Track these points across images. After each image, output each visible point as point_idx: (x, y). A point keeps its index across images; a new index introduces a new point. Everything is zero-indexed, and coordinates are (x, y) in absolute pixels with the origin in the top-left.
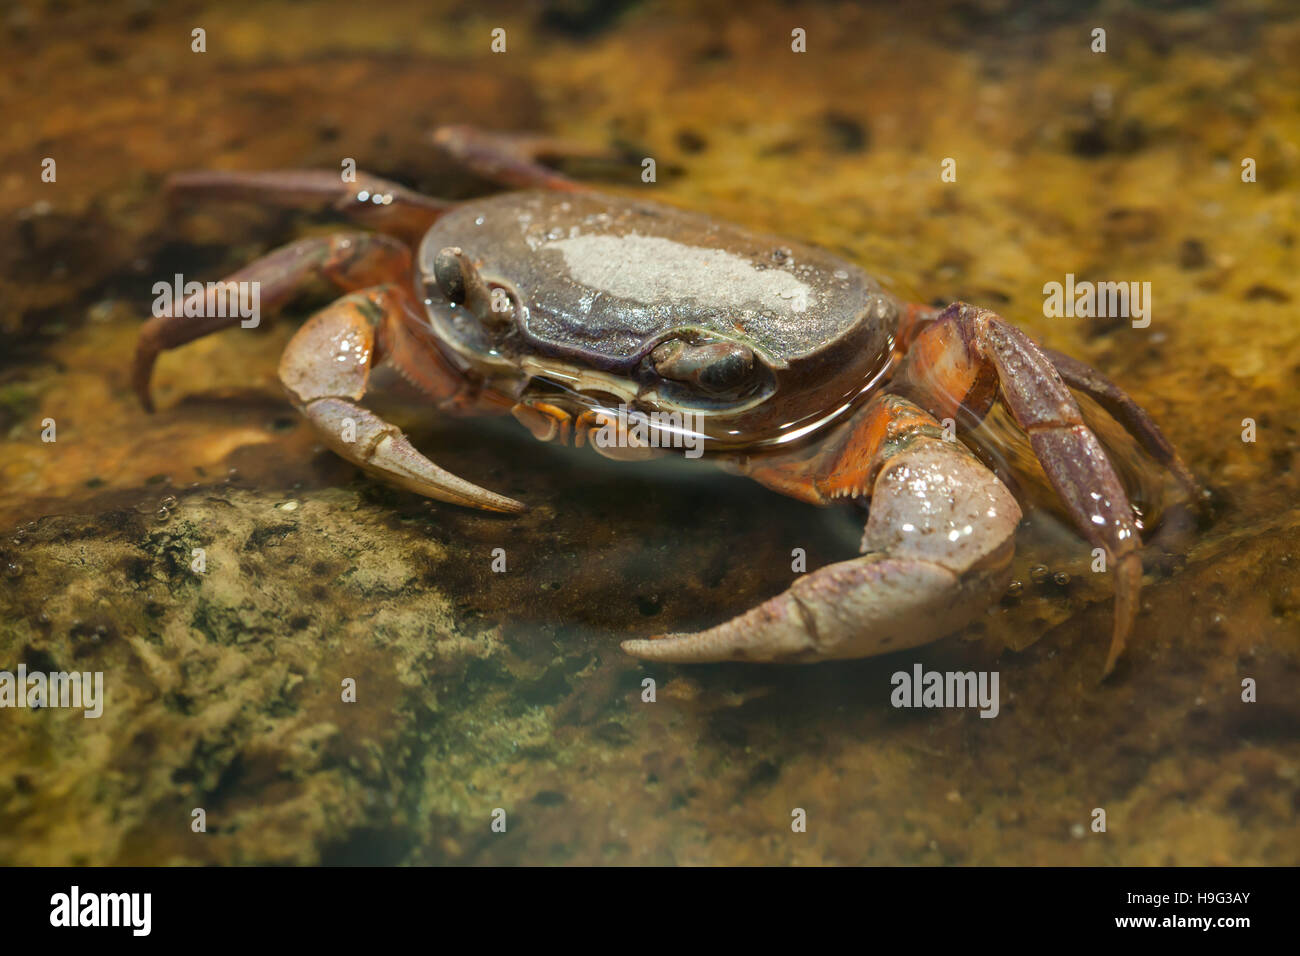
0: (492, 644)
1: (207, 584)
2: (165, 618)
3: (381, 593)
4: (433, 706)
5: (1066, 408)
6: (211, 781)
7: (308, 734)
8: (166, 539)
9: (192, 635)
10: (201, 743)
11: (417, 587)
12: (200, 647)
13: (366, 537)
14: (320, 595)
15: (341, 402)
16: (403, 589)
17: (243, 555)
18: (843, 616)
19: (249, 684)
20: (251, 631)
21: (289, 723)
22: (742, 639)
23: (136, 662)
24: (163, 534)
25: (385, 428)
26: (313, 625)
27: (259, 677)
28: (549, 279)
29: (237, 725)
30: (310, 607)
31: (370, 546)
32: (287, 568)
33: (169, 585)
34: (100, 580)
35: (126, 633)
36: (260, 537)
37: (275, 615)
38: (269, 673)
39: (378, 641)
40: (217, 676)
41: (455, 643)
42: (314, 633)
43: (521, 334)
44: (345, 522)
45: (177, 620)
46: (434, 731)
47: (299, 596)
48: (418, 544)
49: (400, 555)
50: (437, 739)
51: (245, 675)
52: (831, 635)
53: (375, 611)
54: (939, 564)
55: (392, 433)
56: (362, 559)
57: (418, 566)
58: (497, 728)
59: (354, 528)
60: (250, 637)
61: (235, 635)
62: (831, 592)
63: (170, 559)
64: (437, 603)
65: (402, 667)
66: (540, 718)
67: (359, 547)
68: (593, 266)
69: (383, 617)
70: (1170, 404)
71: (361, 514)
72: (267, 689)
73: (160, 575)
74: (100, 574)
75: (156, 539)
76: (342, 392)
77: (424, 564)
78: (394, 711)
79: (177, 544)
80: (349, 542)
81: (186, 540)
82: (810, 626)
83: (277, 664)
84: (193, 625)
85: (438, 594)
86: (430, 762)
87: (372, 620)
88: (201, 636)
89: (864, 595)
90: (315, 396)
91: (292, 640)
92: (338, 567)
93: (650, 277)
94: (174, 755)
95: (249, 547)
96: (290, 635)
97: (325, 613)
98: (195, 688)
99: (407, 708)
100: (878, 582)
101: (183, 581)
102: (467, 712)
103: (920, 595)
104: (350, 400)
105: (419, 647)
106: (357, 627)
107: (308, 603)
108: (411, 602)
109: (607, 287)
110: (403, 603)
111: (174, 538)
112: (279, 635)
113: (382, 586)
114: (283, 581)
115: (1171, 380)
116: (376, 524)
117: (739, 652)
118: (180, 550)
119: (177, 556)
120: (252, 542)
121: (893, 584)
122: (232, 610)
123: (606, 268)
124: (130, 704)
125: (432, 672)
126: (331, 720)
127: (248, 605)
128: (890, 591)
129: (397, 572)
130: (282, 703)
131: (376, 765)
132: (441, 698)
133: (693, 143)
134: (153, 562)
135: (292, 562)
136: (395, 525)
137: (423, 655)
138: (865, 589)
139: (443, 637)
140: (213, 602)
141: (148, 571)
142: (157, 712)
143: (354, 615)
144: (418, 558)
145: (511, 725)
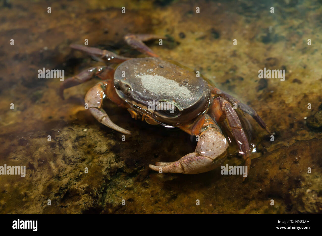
0: (122, 165)
1: (66, 150)
2: (57, 157)
3: (101, 153)
4: (109, 179)
5: (238, 125)
7: (82, 186)
8: (59, 138)
9: (62, 162)
10: (61, 188)
11: (108, 152)
13: (99, 139)
14: (89, 153)
15: (95, 109)
16: (105, 152)
17: (74, 143)
18: (189, 168)
19: (72, 174)
20: (73, 162)
21: (79, 183)
22: (169, 170)
23: (50, 168)
24: (58, 137)
25: (104, 116)
26: (86, 160)
27: (74, 173)
28: (138, 85)
29: (68, 184)
30: (86, 156)
31: (100, 141)
32: (82, 146)
34: (45, 147)
35: (49, 161)
37: (78, 158)
39: (99, 164)
40: (66, 172)
41: (115, 164)
42: (86, 162)
43: (131, 97)
44: (96, 134)
45: (59, 158)
46: (110, 183)
47: (84, 153)
48: (109, 141)
49: (105, 144)
50: (110, 185)
51: (71, 172)
52: (187, 171)
53: (99, 157)
54: (209, 157)
55: (105, 116)
56: (98, 144)
57: (109, 147)
59: (97, 136)
60: (73, 163)
61: (70, 162)
62: (187, 162)
63: (60, 143)
64: (112, 155)
65: (103, 170)
67: (98, 141)
68: (147, 83)
69: (101, 158)
71: (99, 133)
72: (75, 175)
73: (58, 146)
74: (45, 146)
75: (57, 138)
76: (96, 106)
77: (110, 146)
78: (101, 180)
79: (61, 139)
80: (96, 140)
81: (63, 139)
82: (183, 168)
83: (78, 170)
84: (62, 159)
85: (112, 153)
86: (108, 190)
87: (98, 159)
88: (64, 162)
89: (193, 163)
90: (91, 107)
91: (81, 164)
93: (158, 87)
94: (55, 190)
95: (75, 141)
96: (81, 163)
97: (89, 157)
99: (103, 180)
100: (196, 161)
102: (117, 179)
103: (205, 164)
104: (97, 108)
106: (96, 160)
107: (86, 155)
108: (107, 155)
109: (149, 89)
110: (105, 155)
111: (61, 138)
112: (79, 163)
113: (101, 152)
114: (81, 149)
116: (102, 135)
117: (169, 172)
118: (62, 141)
119: (61, 142)
120: (76, 140)
121: (199, 162)
122: (69, 157)
123: (150, 84)
124: (47, 178)
125: (109, 171)
126: (87, 183)
127: (73, 156)
128: (199, 163)
129: (104, 148)
130: (78, 178)
132: (111, 176)
134: (56, 143)
135: (84, 145)
136: (106, 136)
137: (108, 167)
138: (194, 162)
139: (113, 163)
140: (66, 155)
142: (53, 180)
143: (95, 157)
144: (109, 145)
145: (125, 182)
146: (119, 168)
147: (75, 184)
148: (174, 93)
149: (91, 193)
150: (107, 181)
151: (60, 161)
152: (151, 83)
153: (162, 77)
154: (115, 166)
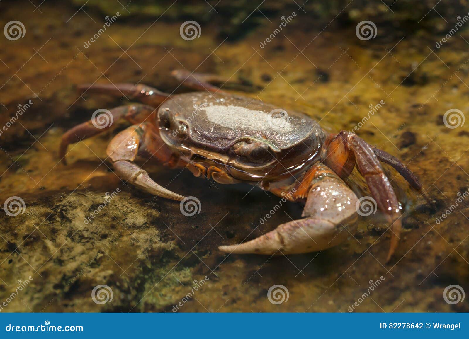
0: (172, 245)
1: (73, 222)
2: (58, 233)
3: (134, 227)
4: (149, 266)
5: (378, 167)
6: (67, 289)
7: (103, 274)
8: (61, 207)
9: (66, 239)
10: (65, 275)
11: (147, 225)
12: (68, 244)
13: (132, 208)
14: (113, 227)
15: (126, 162)
16: (142, 226)
17: (87, 213)
18: (294, 238)
19: (84, 256)
20: (86, 238)
21: (97, 270)
22: (258, 245)
23: (45, 248)
24: (60, 205)
25: (140, 171)
26: (109, 237)
27: (88, 254)
28: (200, 120)
29: (78, 270)
30: (109, 231)
31: (133, 211)
32: (102, 218)
33: (61, 222)
34: (36, 220)
35: (43, 238)
36: (94, 207)
37: (95, 233)
38: (91, 253)
39: (132, 243)
40: (73, 254)
41: (159, 245)
42: (109, 240)
43: (189, 139)
44: (125, 203)
45: (61, 234)
46: (150, 275)
47: (106, 227)
48: (149, 211)
49: (143, 214)
50: (151, 278)
51: (83, 253)
52: (289, 245)
53: (132, 233)
54: (329, 221)
55: (143, 173)
56: (129, 215)
57: (148, 218)
58: (173, 275)
59: (128, 205)
60: (86, 240)
61: (81, 240)
62: (290, 230)
63: (62, 213)
64: (154, 231)
65: (139, 252)
66: (188, 272)
67: (129, 211)
68: (216, 116)
69: (134, 235)
70: (425, 170)
71: (131, 200)
72: (90, 258)
73: (58, 219)
74: (37, 218)
75: (58, 207)
76: (127, 158)
77: (151, 218)
78: (135, 267)
79: (65, 209)
80: (126, 209)
81: (68, 207)
82: (282, 241)
83: (95, 250)
84: (67, 236)
85: (155, 228)
86: (147, 285)
87: (130, 236)
88: (69, 239)
89: (301, 231)
90: (117, 159)
91: (101, 242)
92: (120, 218)
93: (235, 120)
94: (54, 279)
95: (90, 210)
96: (100, 240)
97: (114, 233)
98: (65, 257)
99: (140, 266)
100: (306, 227)
101: (66, 221)
102: (162, 269)
103: (321, 232)
104: (129, 161)
105: (146, 246)
106: (125, 238)
107: (108, 230)
108: (145, 231)
109: (219, 123)
110: (142, 231)
111: (64, 206)
112: (96, 240)
113: (135, 225)
114: (100, 222)
115: (427, 163)
116: (136, 204)
117: (257, 250)
118: (66, 211)
119: (64, 213)
120: (91, 208)
121: (312, 228)
122: (80, 231)
123: (220, 116)
124: (41, 262)
125: (150, 254)
126: (111, 269)
127: (86, 229)
128: (310, 230)
130: (96, 263)
131: (126, 285)
132: (153, 264)
133: (267, 79)
134: (56, 214)
135: (104, 216)
136: (142, 204)
137: (147, 248)
138: (302, 229)
139: (156, 243)
140: (74, 228)
141: (54, 217)
142: (51, 265)
143: (125, 234)
144: (149, 216)
145: (177, 274)
146: (167, 250)
147: (90, 272)
148: (264, 126)
149: (118, 284)
150: (146, 270)
151: (63, 239)
152: (223, 116)
153: (242, 108)
154: (160, 247)
